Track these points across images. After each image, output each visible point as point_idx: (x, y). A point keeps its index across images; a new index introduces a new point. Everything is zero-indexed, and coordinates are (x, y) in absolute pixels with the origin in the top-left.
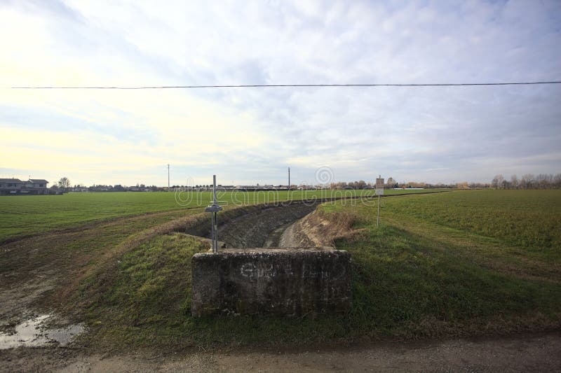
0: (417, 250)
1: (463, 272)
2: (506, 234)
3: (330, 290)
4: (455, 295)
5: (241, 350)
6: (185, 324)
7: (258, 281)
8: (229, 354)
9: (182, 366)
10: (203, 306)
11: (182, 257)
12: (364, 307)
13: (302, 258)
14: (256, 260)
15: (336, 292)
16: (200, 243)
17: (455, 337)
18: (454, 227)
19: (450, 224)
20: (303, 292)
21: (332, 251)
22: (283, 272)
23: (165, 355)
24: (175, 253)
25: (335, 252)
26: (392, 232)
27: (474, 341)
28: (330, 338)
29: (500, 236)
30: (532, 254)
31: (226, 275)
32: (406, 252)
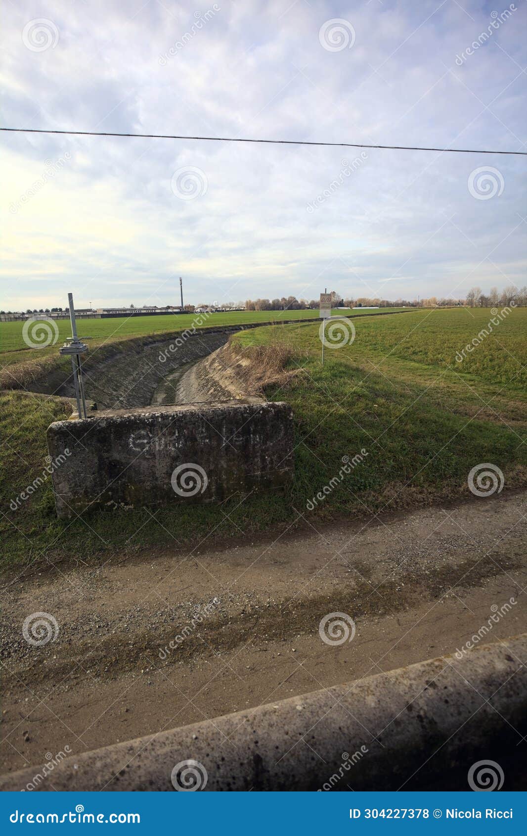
0: (377, 396)
1: (435, 422)
2: (484, 369)
3: (263, 460)
4: (426, 453)
5: (141, 555)
6: (48, 531)
7: (157, 457)
8: (124, 564)
9: (54, 591)
10: (73, 501)
11: (27, 429)
12: (311, 480)
13: (221, 417)
14: (152, 425)
15: (272, 462)
16: (54, 405)
17: (425, 505)
18: (420, 362)
19: (414, 357)
20: (225, 466)
21: (264, 404)
22: (194, 439)
23: (22, 579)
24: (13, 423)
25: (269, 406)
26: (344, 372)
27: (447, 508)
28: (267, 524)
29: (477, 372)
30: (514, 393)
31: (107, 451)
32: (363, 400)
